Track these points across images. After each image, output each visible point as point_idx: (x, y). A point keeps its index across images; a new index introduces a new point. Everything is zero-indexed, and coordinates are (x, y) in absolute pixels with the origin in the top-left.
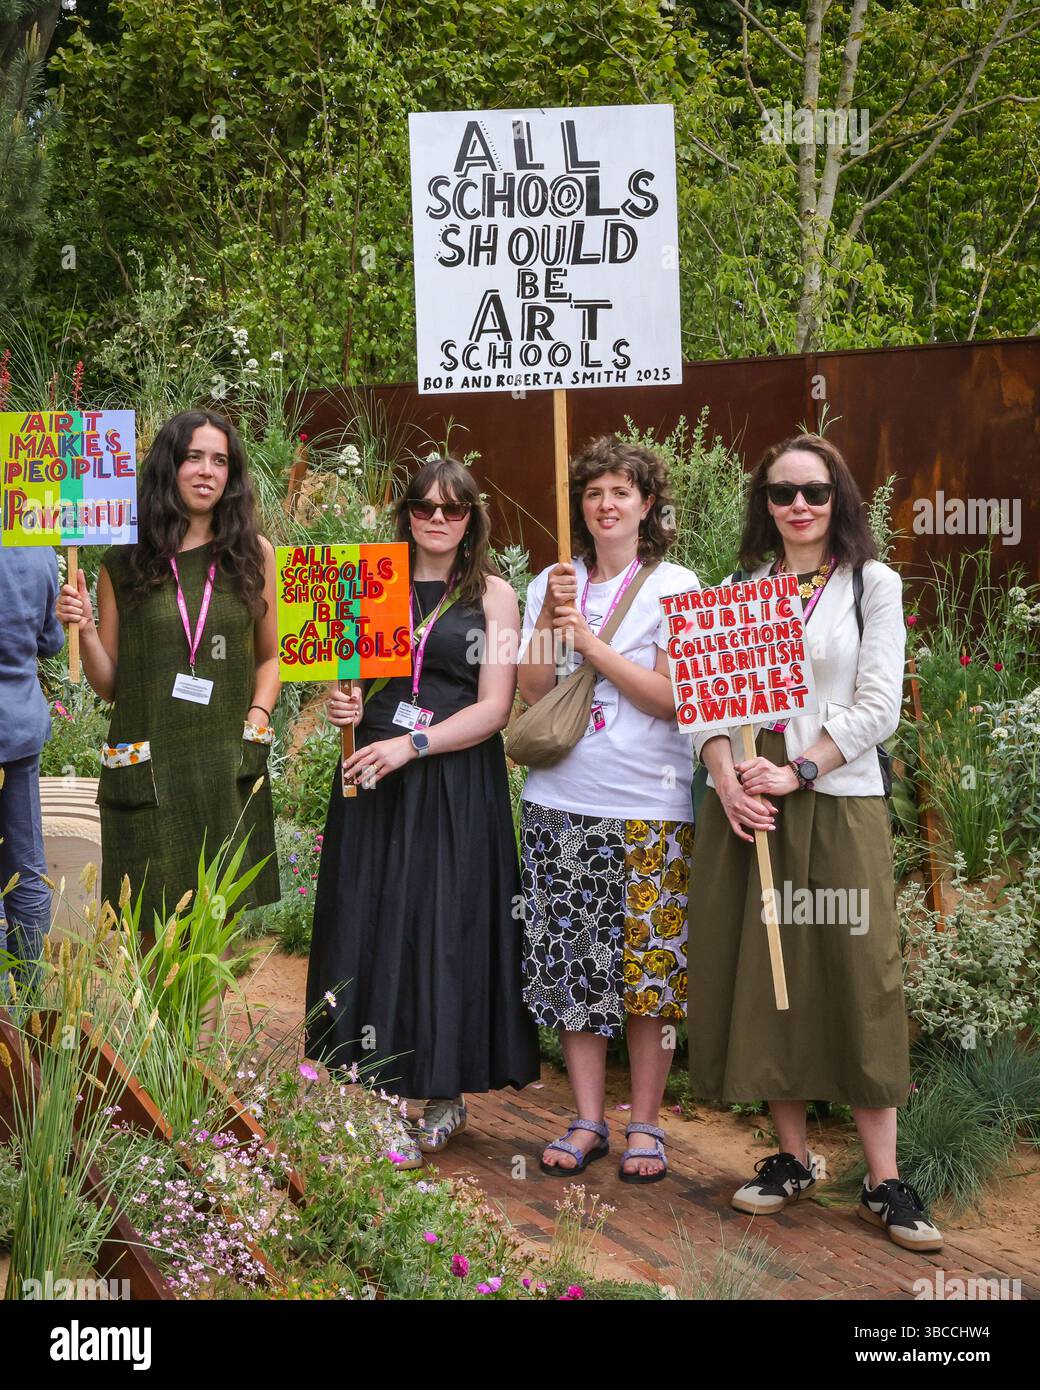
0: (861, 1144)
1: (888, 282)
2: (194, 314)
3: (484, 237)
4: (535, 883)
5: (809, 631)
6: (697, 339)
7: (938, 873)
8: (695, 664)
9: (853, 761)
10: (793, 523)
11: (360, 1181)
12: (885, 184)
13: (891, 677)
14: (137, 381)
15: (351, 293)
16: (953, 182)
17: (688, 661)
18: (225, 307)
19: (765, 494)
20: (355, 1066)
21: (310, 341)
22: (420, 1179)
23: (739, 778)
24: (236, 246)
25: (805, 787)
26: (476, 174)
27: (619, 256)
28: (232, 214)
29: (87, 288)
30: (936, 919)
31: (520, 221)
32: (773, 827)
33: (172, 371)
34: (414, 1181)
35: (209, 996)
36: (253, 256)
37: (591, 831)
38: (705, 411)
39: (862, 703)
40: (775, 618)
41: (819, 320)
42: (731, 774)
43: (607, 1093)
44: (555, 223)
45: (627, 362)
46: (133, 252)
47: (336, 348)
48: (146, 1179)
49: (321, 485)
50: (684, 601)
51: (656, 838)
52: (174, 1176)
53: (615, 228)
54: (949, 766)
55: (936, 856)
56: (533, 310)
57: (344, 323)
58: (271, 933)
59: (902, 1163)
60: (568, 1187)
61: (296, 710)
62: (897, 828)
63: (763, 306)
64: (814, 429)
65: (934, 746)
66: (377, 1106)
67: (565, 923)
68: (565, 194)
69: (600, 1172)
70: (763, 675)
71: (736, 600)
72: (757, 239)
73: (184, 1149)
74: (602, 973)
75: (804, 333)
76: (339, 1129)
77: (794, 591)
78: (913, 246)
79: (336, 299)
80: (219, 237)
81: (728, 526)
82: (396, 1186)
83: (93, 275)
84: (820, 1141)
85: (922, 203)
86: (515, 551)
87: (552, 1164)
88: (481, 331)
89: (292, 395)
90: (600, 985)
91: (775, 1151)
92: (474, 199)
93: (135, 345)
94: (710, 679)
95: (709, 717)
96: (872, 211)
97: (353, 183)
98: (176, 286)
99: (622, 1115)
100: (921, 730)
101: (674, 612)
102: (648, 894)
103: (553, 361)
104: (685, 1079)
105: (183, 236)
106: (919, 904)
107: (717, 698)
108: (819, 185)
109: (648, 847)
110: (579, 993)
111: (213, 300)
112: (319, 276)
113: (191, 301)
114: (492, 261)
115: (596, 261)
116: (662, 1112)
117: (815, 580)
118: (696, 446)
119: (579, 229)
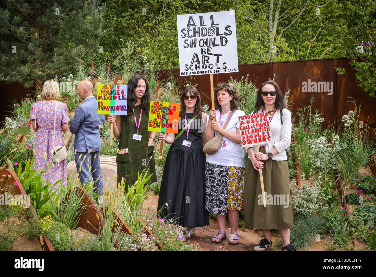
0: (282, 237)
1: (288, 47)
2: (135, 53)
3: (194, 41)
4: (209, 180)
5: (271, 124)
6: (246, 59)
7: (299, 177)
8: (246, 132)
9: (280, 153)
10: (267, 100)
11: (173, 244)
12: (288, 25)
13: (289, 134)
14: (122, 68)
15: (169, 49)
16: (302, 25)
17: (244, 131)
18: (141, 51)
19: (261, 94)
20: (172, 219)
21: (160, 59)
22: (186, 244)
23: (255, 156)
24: (144, 38)
25: (270, 159)
26: (191, 28)
27: (224, 44)
28: (143, 31)
29: (111, 47)
30: (299, 188)
31: (201, 37)
32: (263, 167)
33: (130, 66)
34: (185, 244)
35: (140, 204)
36: (148, 40)
37: (221, 169)
38: (248, 75)
39: (282, 140)
40: (263, 121)
41: (273, 55)
42: (254, 156)
43: (226, 225)
44: (209, 38)
45: (226, 67)
46: (121, 39)
47: (166, 61)
48: (127, 244)
49: (163, 91)
50: (243, 118)
51: (236, 170)
52: (133, 243)
53: (222, 38)
54: (301, 154)
55: (299, 174)
56: (205, 57)
57: (168, 55)
58: (152, 190)
59: (291, 241)
60: (218, 246)
61: (157, 141)
62: (290, 167)
63: (261, 52)
64: (272, 79)
65: (298, 149)
66: (177, 228)
67: (214, 189)
68: (211, 31)
69: (225, 243)
70: (261, 134)
71: (255, 118)
72: (259, 37)
73: (135, 237)
74: (222, 201)
75: (270, 58)
76: (169, 233)
77: (267, 116)
78: (294, 39)
79: (166, 50)
80: (140, 36)
81: (253, 100)
82: (181, 245)
83: (112, 44)
84: (273, 236)
85: (296, 29)
86: (206, 106)
87: (214, 241)
88: (193, 62)
89: (156, 71)
90: (221, 204)
91: (263, 238)
92: (191, 33)
93: (121, 60)
94: (249, 135)
95: (249, 143)
96: (285, 31)
97: (170, 24)
98: (131, 47)
99: (229, 230)
100: (295, 146)
101: (241, 120)
102: (234, 183)
103: (209, 68)
104: (243, 222)
105: (132, 36)
106: (295, 184)
107: (250, 139)
108: (273, 25)
109: (234, 172)
110: (217, 205)
111: (139, 50)
112: (162, 45)
113: (134, 50)
114: (195, 46)
115: (218, 46)
116: (238, 230)
117: (272, 113)
118: (246, 83)
119: (215, 39)
